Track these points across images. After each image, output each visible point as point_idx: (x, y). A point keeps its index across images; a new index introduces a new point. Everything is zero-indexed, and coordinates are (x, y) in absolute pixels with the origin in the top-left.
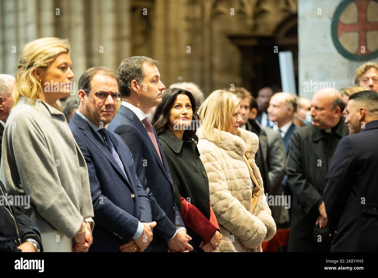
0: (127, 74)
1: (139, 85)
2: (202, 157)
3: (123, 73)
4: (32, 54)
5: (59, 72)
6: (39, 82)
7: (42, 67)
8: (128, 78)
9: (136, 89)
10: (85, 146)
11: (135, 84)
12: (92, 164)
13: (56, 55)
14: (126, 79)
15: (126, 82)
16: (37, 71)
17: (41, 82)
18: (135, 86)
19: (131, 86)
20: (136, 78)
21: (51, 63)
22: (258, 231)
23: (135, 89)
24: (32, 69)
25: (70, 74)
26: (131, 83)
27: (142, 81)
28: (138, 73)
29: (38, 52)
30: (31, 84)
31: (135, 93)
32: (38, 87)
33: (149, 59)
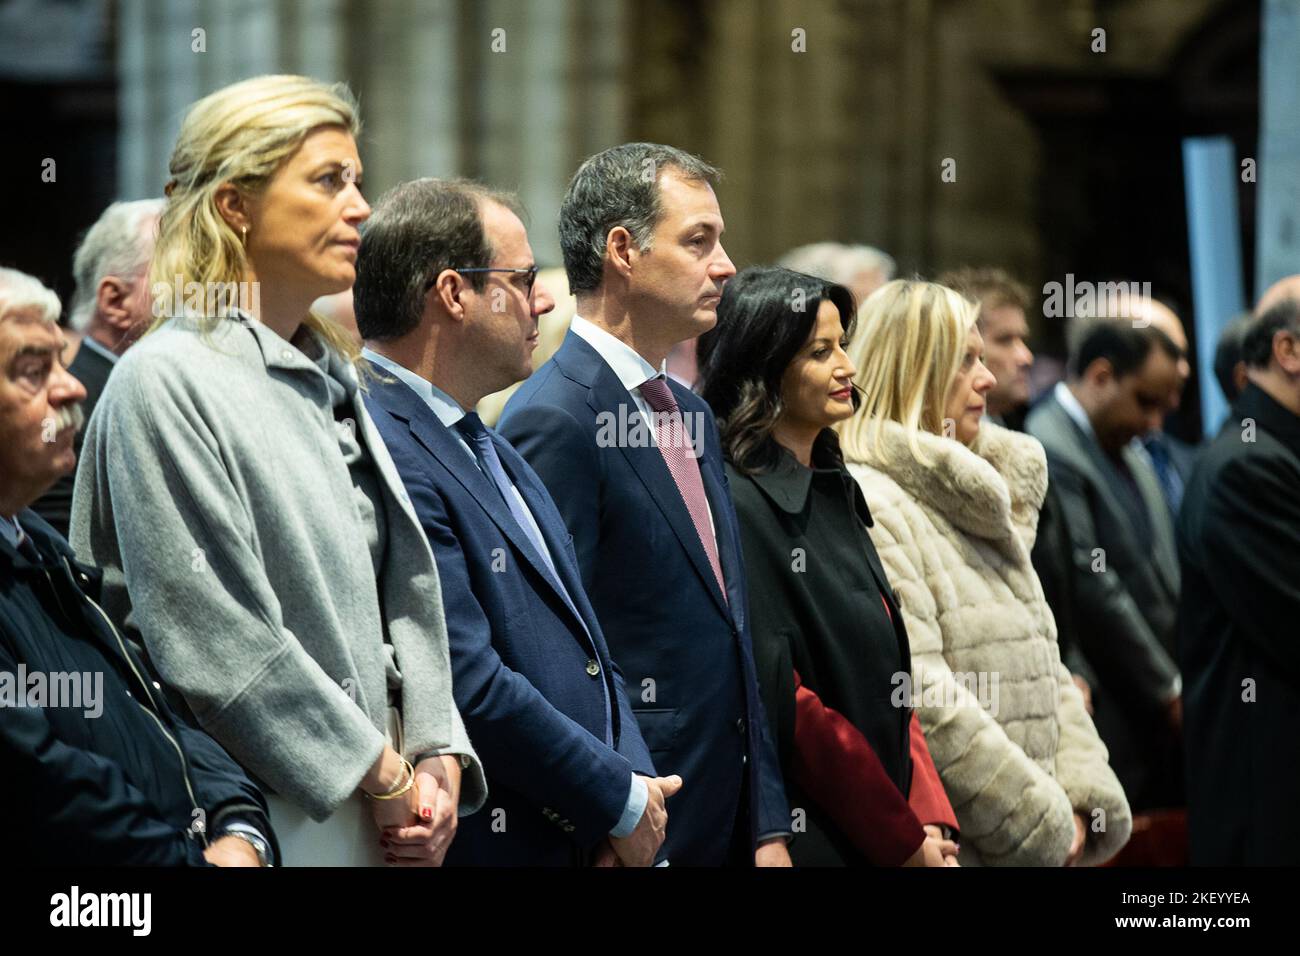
0: (595, 203)
1: (636, 247)
2: (877, 533)
3: (584, 199)
4: (212, 133)
5: (311, 195)
6: (239, 234)
7: (248, 178)
8: (599, 218)
9: (625, 263)
10: (428, 481)
11: (621, 244)
12: (457, 550)
13: (303, 134)
14: (591, 222)
15: (590, 235)
16: (233, 192)
17: (248, 234)
18: (621, 249)
19: (604, 250)
20: (627, 222)
21: (284, 161)
22: (1046, 816)
23: (619, 262)
24: (213, 187)
25: (355, 206)
26: (606, 236)
27: (647, 236)
28: (638, 202)
29: (237, 124)
30: (205, 244)
31: (619, 276)
32: (230, 255)
33: (685, 158)
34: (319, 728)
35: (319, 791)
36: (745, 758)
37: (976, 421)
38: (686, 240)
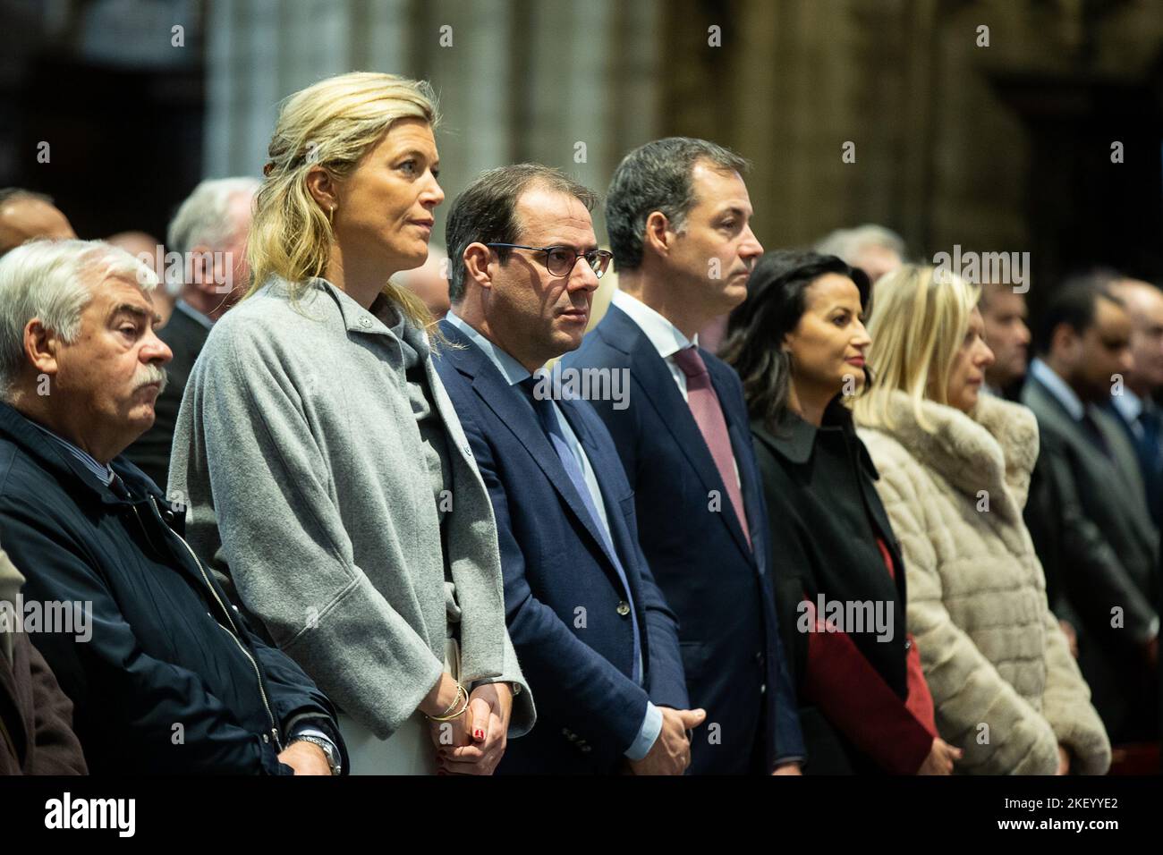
0: (636, 192)
1: (672, 230)
3: (626, 188)
4: (307, 121)
5: (394, 180)
6: (327, 212)
7: (337, 163)
8: (639, 204)
9: (662, 245)
11: (659, 228)
13: (388, 124)
14: (632, 208)
15: (631, 220)
16: (323, 174)
17: (335, 212)
18: (659, 232)
19: (644, 233)
20: (665, 208)
21: (369, 149)
23: (657, 243)
24: (304, 170)
25: (431, 191)
26: (645, 220)
27: (682, 220)
28: (674, 190)
29: (328, 115)
30: (296, 221)
31: (657, 256)
32: (318, 230)
33: (717, 151)
34: (384, 655)
35: (382, 712)
36: (763, 688)
37: (975, 392)
38: (718, 223)
